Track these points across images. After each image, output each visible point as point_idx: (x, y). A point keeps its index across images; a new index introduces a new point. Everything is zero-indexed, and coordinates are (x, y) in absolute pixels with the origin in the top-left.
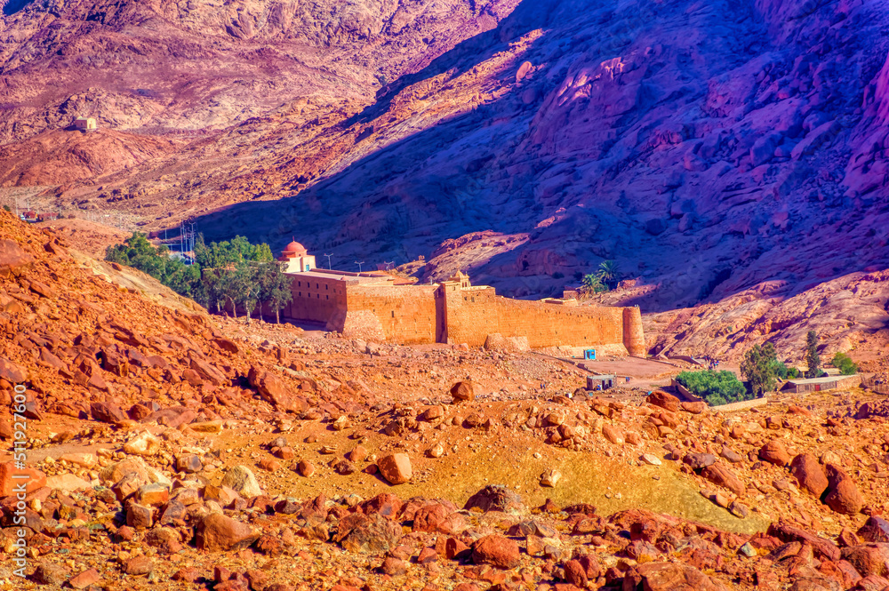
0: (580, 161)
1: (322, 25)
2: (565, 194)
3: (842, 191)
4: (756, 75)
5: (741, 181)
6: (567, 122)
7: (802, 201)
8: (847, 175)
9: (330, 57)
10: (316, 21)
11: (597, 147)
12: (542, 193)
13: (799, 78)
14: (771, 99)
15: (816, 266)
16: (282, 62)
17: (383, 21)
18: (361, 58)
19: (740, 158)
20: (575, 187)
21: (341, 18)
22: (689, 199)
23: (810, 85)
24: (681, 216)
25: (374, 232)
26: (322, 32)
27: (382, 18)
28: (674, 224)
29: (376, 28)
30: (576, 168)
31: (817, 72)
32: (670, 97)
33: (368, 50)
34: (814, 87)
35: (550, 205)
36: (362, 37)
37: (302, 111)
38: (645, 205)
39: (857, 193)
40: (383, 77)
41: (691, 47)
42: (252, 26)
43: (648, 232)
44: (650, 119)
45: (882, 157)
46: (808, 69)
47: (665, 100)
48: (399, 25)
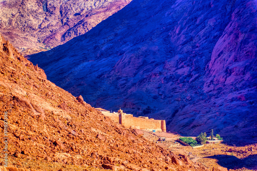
0: (128, 77)
1: (23, 25)
2: (125, 86)
3: (203, 91)
4: (177, 60)
5: (176, 87)
6: (124, 67)
7: (193, 93)
8: (204, 88)
9: (25, 34)
10: (21, 24)
11: (133, 74)
12: (119, 85)
13: (189, 62)
14: (182, 67)
15: (202, 111)
16: (14, 36)
17: (39, 25)
18: (33, 35)
19: (175, 81)
20: (128, 84)
21: (28, 24)
22: (163, 91)
23: (192, 64)
24: (162, 95)
25: (78, 93)
26: (23, 27)
27: (38, 24)
28: (160, 96)
29: (37, 27)
30: (128, 79)
31: (194, 61)
32: (151, 63)
33: (35, 33)
34: (193, 65)
35: (122, 88)
36: (33, 29)
37: (30, 52)
38: (152, 91)
39: (207, 92)
40: (40, 40)
41: (156, 51)
42: (4, 25)
43: (154, 98)
44: (146, 68)
45: (212, 84)
46: (191, 60)
47: (150, 63)
48: (43, 26)
